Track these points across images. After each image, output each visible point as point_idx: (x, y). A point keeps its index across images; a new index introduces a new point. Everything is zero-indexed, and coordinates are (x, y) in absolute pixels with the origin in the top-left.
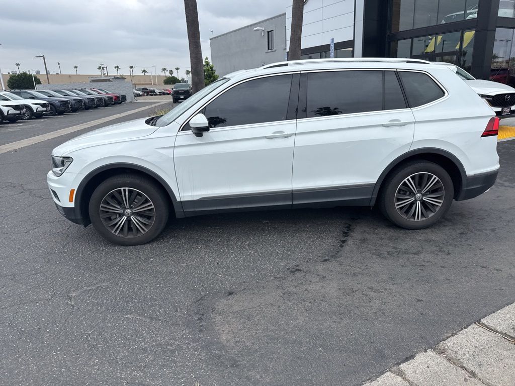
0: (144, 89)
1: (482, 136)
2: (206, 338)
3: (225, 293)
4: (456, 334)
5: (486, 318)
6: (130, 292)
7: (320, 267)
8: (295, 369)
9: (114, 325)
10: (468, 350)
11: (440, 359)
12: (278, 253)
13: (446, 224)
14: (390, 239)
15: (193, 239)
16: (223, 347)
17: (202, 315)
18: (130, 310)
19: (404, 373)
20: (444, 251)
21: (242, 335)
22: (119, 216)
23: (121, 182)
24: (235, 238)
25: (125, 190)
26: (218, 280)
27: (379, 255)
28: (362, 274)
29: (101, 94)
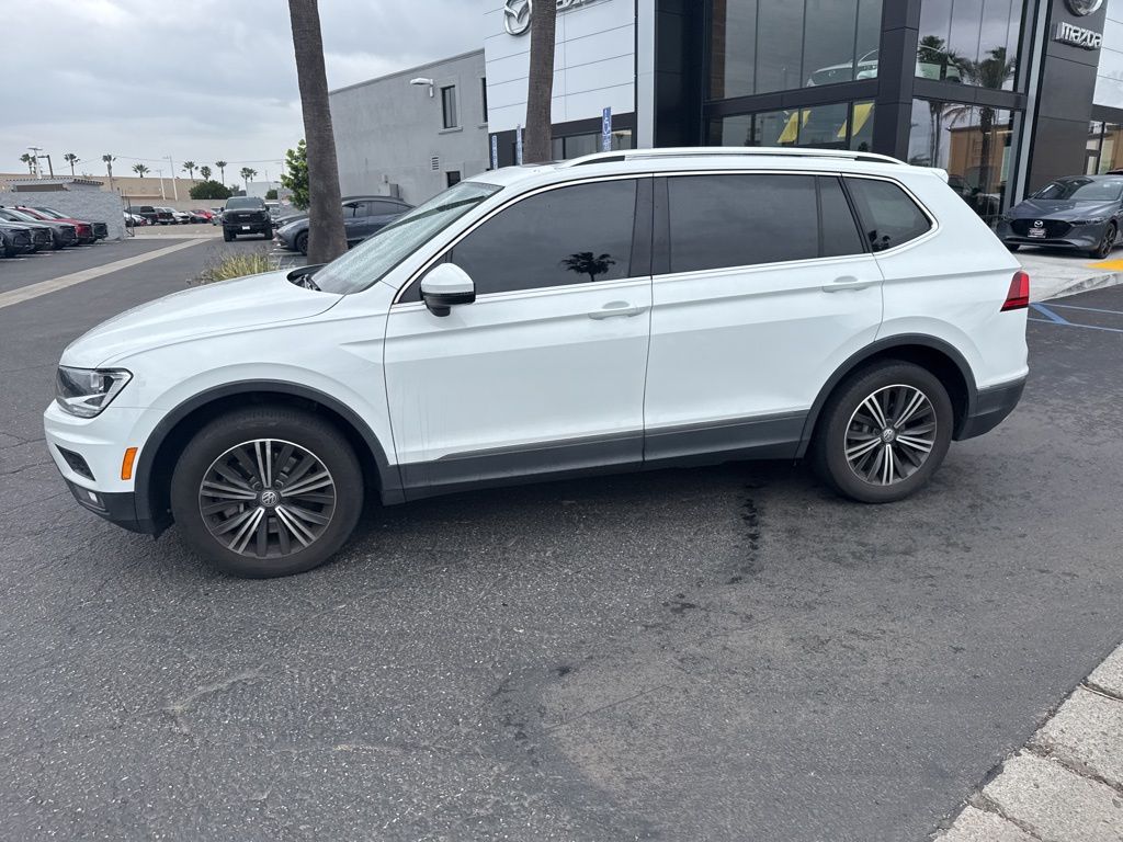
0: (144, 209)
1: (1004, 309)
2: (555, 780)
3: (551, 671)
4: (1055, 711)
5: (1094, 672)
6: (321, 689)
7: (732, 596)
8: (781, 826)
9: (320, 773)
10: (1092, 741)
11: (1050, 767)
12: (627, 570)
13: (934, 489)
14: (844, 525)
15: (419, 551)
16: (603, 796)
17: (521, 725)
18: (342, 732)
19: (998, 805)
20: (955, 545)
21: (634, 762)
22: (245, 509)
23: (255, 426)
24: (517, 543)
25: (263, 445)
26: (520, 642)
27: (838, 560)
28: (824, 603)
29: (42, 218)
